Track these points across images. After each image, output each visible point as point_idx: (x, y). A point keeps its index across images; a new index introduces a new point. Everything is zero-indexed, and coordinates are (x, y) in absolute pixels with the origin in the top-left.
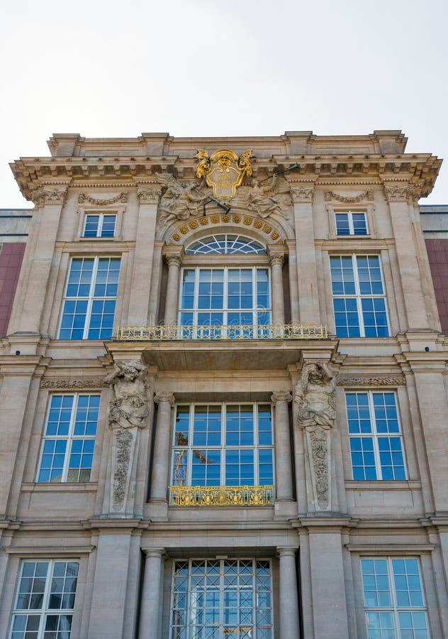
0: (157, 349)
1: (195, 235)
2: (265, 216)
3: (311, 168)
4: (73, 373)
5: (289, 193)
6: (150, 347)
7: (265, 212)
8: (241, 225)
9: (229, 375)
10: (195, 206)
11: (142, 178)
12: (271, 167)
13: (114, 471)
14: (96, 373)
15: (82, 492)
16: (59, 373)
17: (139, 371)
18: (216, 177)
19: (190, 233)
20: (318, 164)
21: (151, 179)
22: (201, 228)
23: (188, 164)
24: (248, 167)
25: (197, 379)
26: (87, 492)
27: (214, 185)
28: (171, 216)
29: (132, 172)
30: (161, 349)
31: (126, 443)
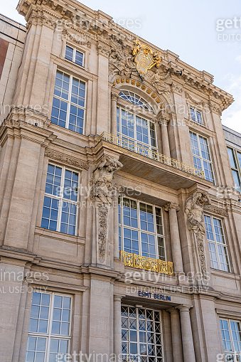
0: (129, 155)
1: (122, 87)
2: (160, 93)
3: (184, 77)
4: (66, 152)
5: (171, 85)
6: (126, 153)
7: (161, 91)
8: (145, 91)
9: (150, 184)
10: (128, 70)
11: (102, 38)
12: (168, 67)
13: (98, 233)
14: (79, 157)
15: (74, 243)
16: (56, 148)
17: (118, 166)
18: (140, 58)
19: (120, 85)
20: (189, 77)
21: (108, 42)
22: (125, 84)
23: (130, 44)
24: (159, 62)
25: (133, 181)
26: (78, 243)
27: (138, 63)
28: (116, 70)
29: (99, 32)
30: (131, 156)
31: (105, 214)
